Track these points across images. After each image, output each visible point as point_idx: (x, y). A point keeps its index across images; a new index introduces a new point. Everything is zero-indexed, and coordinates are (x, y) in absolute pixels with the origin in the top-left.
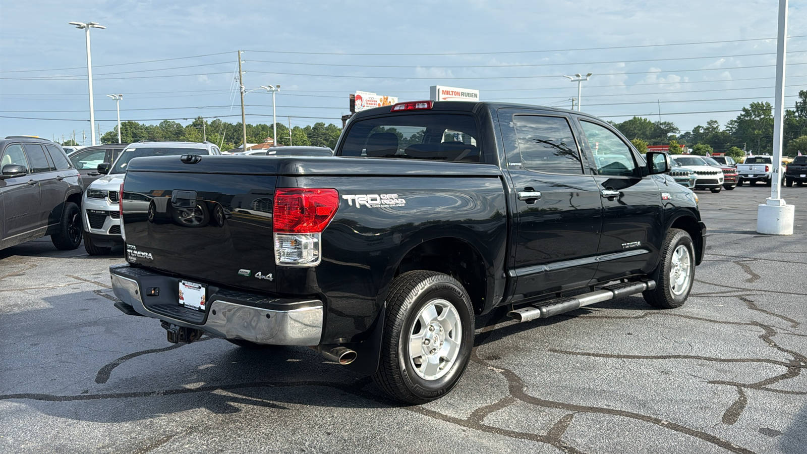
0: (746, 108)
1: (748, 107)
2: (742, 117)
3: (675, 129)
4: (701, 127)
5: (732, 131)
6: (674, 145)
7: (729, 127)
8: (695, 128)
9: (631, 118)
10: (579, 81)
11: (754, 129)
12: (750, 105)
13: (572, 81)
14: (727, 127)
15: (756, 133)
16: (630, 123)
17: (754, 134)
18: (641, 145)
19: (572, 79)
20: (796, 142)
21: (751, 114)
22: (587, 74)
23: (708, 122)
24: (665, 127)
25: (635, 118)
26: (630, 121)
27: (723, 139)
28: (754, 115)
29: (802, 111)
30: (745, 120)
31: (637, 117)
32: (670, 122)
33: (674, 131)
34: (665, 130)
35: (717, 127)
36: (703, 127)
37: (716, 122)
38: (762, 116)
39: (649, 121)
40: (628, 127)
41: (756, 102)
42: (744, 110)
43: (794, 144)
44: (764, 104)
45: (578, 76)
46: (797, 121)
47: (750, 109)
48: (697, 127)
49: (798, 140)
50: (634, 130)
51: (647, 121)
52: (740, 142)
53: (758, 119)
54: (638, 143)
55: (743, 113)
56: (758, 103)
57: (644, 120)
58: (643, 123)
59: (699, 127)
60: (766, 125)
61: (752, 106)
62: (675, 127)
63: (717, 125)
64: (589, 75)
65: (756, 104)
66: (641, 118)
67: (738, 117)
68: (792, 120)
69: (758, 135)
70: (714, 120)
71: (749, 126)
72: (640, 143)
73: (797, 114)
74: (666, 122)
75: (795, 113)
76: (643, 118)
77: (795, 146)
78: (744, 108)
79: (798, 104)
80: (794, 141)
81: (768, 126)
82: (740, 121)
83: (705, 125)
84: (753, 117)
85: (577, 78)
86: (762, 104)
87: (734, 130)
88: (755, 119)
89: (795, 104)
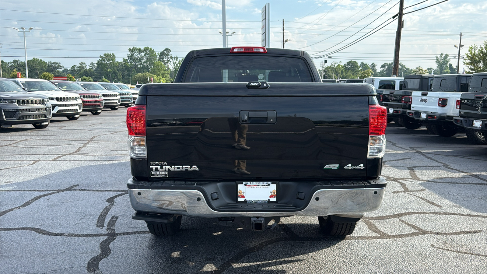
0: (102, 56)
1: (103, 56)
2: (100, 61)
3: (61, 67)
4: (76, 66)
5: (93, 69)
6: (70, 77)
7: (91, 67)
8: (72, 66)
9: (32, 58)
10: (24, 32)
11: (107, 68)
12: (104, 54)
13: (18, 32)
14: (90, 66)
15: (108, 70)
16: (32, 62)
17: (108, 71)
18: (50, 76)
19: (19, 31)
20: (136, 77)
21: (105, 60)
22: (30, 28)
23: (80, 63)
24: (55, 65)
25: (34, 59)
26: (31, 60)
27: (90, 74)
28: (107, 60)
29: (131, 59)
30: (102, 63)
31: (35, 58)
32: (58, 62)
33: (61, 68)
34: (56, 67)
35: (85, 66)
36: (77, 66)
37: (84, 63)
38: (111, 61)
39: (44, 61)
40: (31, 64)
41: (107, 53)
42: (101, 57)
43: (135, 77)
44: (111, 54)
45: (23, 28)
46: (129, 65)
47: (104, 57)
48: (74, 66)
49: (137, 76)
50: (35, 66)
51: (43, 61)
52: (100, 75)
53: (109, 62)
54: (47, 75)
55: (101, 59)
56: (108, 53)
57: (41, 60)
58: (40, 62)
59: (75, 66)
60: (113, 67)
61: (105, 55)
62: (61, 65)
63: (85, 65)
64: (31, 29)
65: (107, 54)
66: (38, 59)
67: (98, 61)
68: (126, 64)
69: (110, 72)
70: (83, 62)
71: (105, 66)
72: (48, 75)
73: (128, 61)
74: (55, 62)
75: (127, 60)
76: (40, 59)
77: (136, 79)
78: (101, 56)
79: (129, 56)
80: (135, 76)
81: (114, 67)
82: (99, 63)
83: (79, 65)
84: (106, 61)
85: (23, 30)
86: (110, 54)
87: (94, 68)
88: (107, 63)
89: (127, 55)
